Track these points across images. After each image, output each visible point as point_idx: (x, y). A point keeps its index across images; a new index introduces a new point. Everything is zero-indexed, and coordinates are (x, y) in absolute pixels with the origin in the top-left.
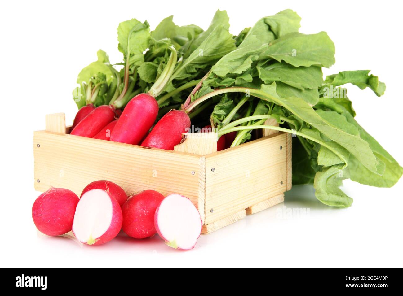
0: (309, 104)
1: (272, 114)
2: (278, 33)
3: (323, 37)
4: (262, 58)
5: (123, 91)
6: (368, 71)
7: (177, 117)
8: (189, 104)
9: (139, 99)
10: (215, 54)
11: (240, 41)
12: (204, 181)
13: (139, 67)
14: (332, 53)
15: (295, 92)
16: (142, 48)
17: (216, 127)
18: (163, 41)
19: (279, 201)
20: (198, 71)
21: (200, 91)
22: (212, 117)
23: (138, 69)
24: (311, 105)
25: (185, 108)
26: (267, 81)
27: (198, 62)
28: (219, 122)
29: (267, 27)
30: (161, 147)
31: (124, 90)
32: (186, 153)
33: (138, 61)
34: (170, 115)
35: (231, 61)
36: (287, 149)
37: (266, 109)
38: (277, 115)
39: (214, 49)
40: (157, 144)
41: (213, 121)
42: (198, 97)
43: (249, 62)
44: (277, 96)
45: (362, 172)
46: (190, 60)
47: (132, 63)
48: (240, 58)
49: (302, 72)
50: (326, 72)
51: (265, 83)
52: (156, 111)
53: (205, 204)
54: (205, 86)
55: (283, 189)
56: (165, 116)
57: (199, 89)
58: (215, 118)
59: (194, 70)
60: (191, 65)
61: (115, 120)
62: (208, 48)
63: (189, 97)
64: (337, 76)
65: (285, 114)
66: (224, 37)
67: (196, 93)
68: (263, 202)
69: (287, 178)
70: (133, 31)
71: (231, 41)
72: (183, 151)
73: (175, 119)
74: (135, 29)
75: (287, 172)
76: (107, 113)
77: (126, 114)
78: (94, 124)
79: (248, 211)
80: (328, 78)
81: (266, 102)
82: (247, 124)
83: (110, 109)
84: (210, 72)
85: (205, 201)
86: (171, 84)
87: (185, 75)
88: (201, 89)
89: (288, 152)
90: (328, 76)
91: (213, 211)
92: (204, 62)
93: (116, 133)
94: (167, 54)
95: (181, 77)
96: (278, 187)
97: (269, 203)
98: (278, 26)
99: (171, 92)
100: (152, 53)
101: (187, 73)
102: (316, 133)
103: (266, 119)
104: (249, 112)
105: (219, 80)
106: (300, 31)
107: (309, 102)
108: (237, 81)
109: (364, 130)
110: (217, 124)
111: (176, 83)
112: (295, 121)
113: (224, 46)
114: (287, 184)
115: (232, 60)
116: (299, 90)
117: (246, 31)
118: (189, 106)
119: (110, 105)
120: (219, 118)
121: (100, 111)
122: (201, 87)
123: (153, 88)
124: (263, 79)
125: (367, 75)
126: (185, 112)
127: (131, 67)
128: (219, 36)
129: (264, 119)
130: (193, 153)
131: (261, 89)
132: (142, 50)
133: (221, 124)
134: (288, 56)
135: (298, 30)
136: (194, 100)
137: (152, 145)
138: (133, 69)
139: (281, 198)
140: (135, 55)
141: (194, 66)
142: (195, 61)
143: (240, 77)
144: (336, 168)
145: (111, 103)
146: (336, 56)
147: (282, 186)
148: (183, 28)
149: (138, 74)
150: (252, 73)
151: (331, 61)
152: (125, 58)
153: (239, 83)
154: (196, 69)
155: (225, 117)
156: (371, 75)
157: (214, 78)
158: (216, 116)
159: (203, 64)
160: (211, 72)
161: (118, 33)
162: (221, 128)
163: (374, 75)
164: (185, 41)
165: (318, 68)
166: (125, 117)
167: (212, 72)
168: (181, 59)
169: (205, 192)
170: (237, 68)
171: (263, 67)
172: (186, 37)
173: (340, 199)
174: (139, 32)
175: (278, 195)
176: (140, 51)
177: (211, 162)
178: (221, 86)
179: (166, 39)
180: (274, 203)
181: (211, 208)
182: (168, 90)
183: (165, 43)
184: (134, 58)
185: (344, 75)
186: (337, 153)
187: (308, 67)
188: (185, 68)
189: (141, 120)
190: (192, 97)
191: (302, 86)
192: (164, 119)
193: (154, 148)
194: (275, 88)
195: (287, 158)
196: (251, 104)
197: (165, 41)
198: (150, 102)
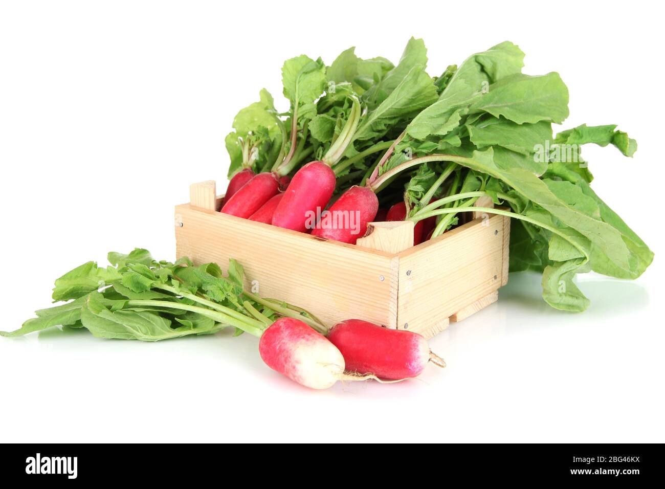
0: (534, 174)
1: (487, 191)
2: (493, 74)
3: (553, 79)
4: (473, 112)
5: (290, 153)
6: (614, 126)
7: (361, 198)
8: (376, 178)
9: (310, 170)
10: (411, 106)
11: (443, 87)
12: (397, 288)
13: (310, 120)
14: (565, 102)
15: (517, 159)
16: (314, 94)
17: (412, 208)
18: (342, 86)
19: (491, 301)
20: (387, 128)
21: (391, 160)
22: (407, 194)
23: (310, 124)
24: (538, 176)
25: (371, 184)
26: (480, 145)
27: (387, 117)
28: (416, 201)
29: (479, 67)
30: (339, 238)
31: (290, 151)
32: (373, 251)
33: (309, 112)
34: (351, 194)
35: (432, 118)
36: (503, 233)
37: (478, 183)
38: (493, 192)
39: (409, 99)
40: (334, 234)
41: (408, 200)
42: (388, 167)
43: (456, 119)
44: (495, 167)
45: (598, 256)
46: (377, 114)
47: (301, 115)
48: (445, 113)
49: (526, 129)
50: (557, 129)
51: (478, 147)
52: (332, 186)
53: (397, 319)
54: (398, 153)
55: (497, 284)
56: (345, 196)
57: (389, 158)
58: (410, 196)
59: (382, 127)
60: (379, 120)
61: (279, 193)
62: (401, 97)
63: (376, 169)
64: (571, 135)
65: (503, 189)
66: (423, 83)
67: (386, 163)
68: (472, 305)
69: (502, 270)
70: (302, 72)
71: (432, 87)
72: (368, 245)
73: (357, 201)
74: (305, 70)
75: (502, 263)
76: (269, 183)
77: (294, 189)
78: (252, 198)
79: (453, 319)
80: (559, 137)
81: (478, 173)
82: (452, 205)
83: (272, 178)
84: (404, 133)
85: (397, 315)
86: (353, 146)
87: (370, 133)
88: (393, 157)
89: (505, 236)
90: (559, 134)
91: (407, 326)
92: (395, 116)
93: (279, 215)
94: (346, 105)
95: (366, 137)
96: (491, 283)
97: (479, 305)
98: (494, 65)
99: (352, 157)
100: (328, 100)
101: (374, 131)
102: (546, 216)
103: (478, 197)
104: (455, 188)
105: (416, 144)
106: (524, 71)
107: (535, 171)
108: (440, 146)
109: (604, 204)
110: (413, 204)
111: (360, 145)
112: (517, 199)
113: (422, 94)
114: (502, 278)
115: (433, 116)
116: (522, 156)
117: (449, 72)
118: (376, 181)
119: (272, 173)
120: (416, 196)
121: (260, 181)
122: (392, 154)
123: (329, 153)
124: (475, 143)
125: (611, 132)
126: (371, 189)
127: (299, 120)
128: (416, 81)
129: (476, 197)
130: (383, 251)
131: (474, 157)
132: (314, 97)
133: (418, 204)
134: (508, 108)
135: (521, 70)
136: (384, 173)
137: (326, 236)
138: (302, 123)
139: (493, 297)
140: (305, 104)
141: (382, 122)
142: (384, 116)
143: (444, 140)
144: (574, 264)
145: (274, 169)
146: (570, 106)
147: (496, 281)
148: (367, 63)
149: (309, 131)
150: (460, 133)
151: (564, 113)
152: (292, 108)
153: (444, 148)
154: (385, 125)
155: (423, 194)
156: (618, 131)
157: (410, 142)
158: (412, 193)
159: (394, 118)
160: (406, 134)
161: (283, 74)
162: (418, 210)
163: (622, 130)
164: (369, 83)
165: (547, 124)
166: (292, 193)
167: (408, 134)
168: (365, 112)
169: (398, 303)
170: (440, 126)
171: (475, 124)
172: (371, 78)
173: (575, 302)
174: (311, 73)
175: (490, 293)
176: (312, 98)
177: (406, 264)
178: (418, 153)
179: (346, 83)
180: (485, 304)
181: (405, 323)
182: (348, 155)
183: (344, 89)
184: (304, 108)
185: (580, 132)
186: (575, 243)
187: (535, 124)
188: (371, 125)
189: (313, 198)
190: (381, 169)
191: (526, 150)
192: (343, 200)
193: (330, 240)
194: (493, 156)
195: (503, 245)
196: (458, 175)
197: (344, 86)
198: (325, 175)
